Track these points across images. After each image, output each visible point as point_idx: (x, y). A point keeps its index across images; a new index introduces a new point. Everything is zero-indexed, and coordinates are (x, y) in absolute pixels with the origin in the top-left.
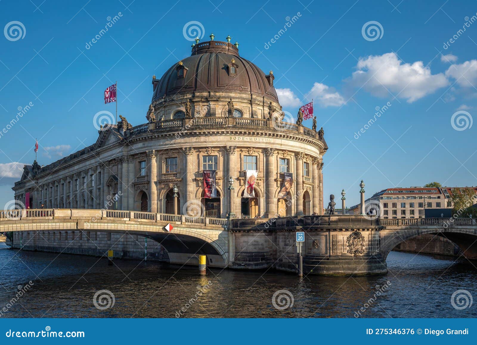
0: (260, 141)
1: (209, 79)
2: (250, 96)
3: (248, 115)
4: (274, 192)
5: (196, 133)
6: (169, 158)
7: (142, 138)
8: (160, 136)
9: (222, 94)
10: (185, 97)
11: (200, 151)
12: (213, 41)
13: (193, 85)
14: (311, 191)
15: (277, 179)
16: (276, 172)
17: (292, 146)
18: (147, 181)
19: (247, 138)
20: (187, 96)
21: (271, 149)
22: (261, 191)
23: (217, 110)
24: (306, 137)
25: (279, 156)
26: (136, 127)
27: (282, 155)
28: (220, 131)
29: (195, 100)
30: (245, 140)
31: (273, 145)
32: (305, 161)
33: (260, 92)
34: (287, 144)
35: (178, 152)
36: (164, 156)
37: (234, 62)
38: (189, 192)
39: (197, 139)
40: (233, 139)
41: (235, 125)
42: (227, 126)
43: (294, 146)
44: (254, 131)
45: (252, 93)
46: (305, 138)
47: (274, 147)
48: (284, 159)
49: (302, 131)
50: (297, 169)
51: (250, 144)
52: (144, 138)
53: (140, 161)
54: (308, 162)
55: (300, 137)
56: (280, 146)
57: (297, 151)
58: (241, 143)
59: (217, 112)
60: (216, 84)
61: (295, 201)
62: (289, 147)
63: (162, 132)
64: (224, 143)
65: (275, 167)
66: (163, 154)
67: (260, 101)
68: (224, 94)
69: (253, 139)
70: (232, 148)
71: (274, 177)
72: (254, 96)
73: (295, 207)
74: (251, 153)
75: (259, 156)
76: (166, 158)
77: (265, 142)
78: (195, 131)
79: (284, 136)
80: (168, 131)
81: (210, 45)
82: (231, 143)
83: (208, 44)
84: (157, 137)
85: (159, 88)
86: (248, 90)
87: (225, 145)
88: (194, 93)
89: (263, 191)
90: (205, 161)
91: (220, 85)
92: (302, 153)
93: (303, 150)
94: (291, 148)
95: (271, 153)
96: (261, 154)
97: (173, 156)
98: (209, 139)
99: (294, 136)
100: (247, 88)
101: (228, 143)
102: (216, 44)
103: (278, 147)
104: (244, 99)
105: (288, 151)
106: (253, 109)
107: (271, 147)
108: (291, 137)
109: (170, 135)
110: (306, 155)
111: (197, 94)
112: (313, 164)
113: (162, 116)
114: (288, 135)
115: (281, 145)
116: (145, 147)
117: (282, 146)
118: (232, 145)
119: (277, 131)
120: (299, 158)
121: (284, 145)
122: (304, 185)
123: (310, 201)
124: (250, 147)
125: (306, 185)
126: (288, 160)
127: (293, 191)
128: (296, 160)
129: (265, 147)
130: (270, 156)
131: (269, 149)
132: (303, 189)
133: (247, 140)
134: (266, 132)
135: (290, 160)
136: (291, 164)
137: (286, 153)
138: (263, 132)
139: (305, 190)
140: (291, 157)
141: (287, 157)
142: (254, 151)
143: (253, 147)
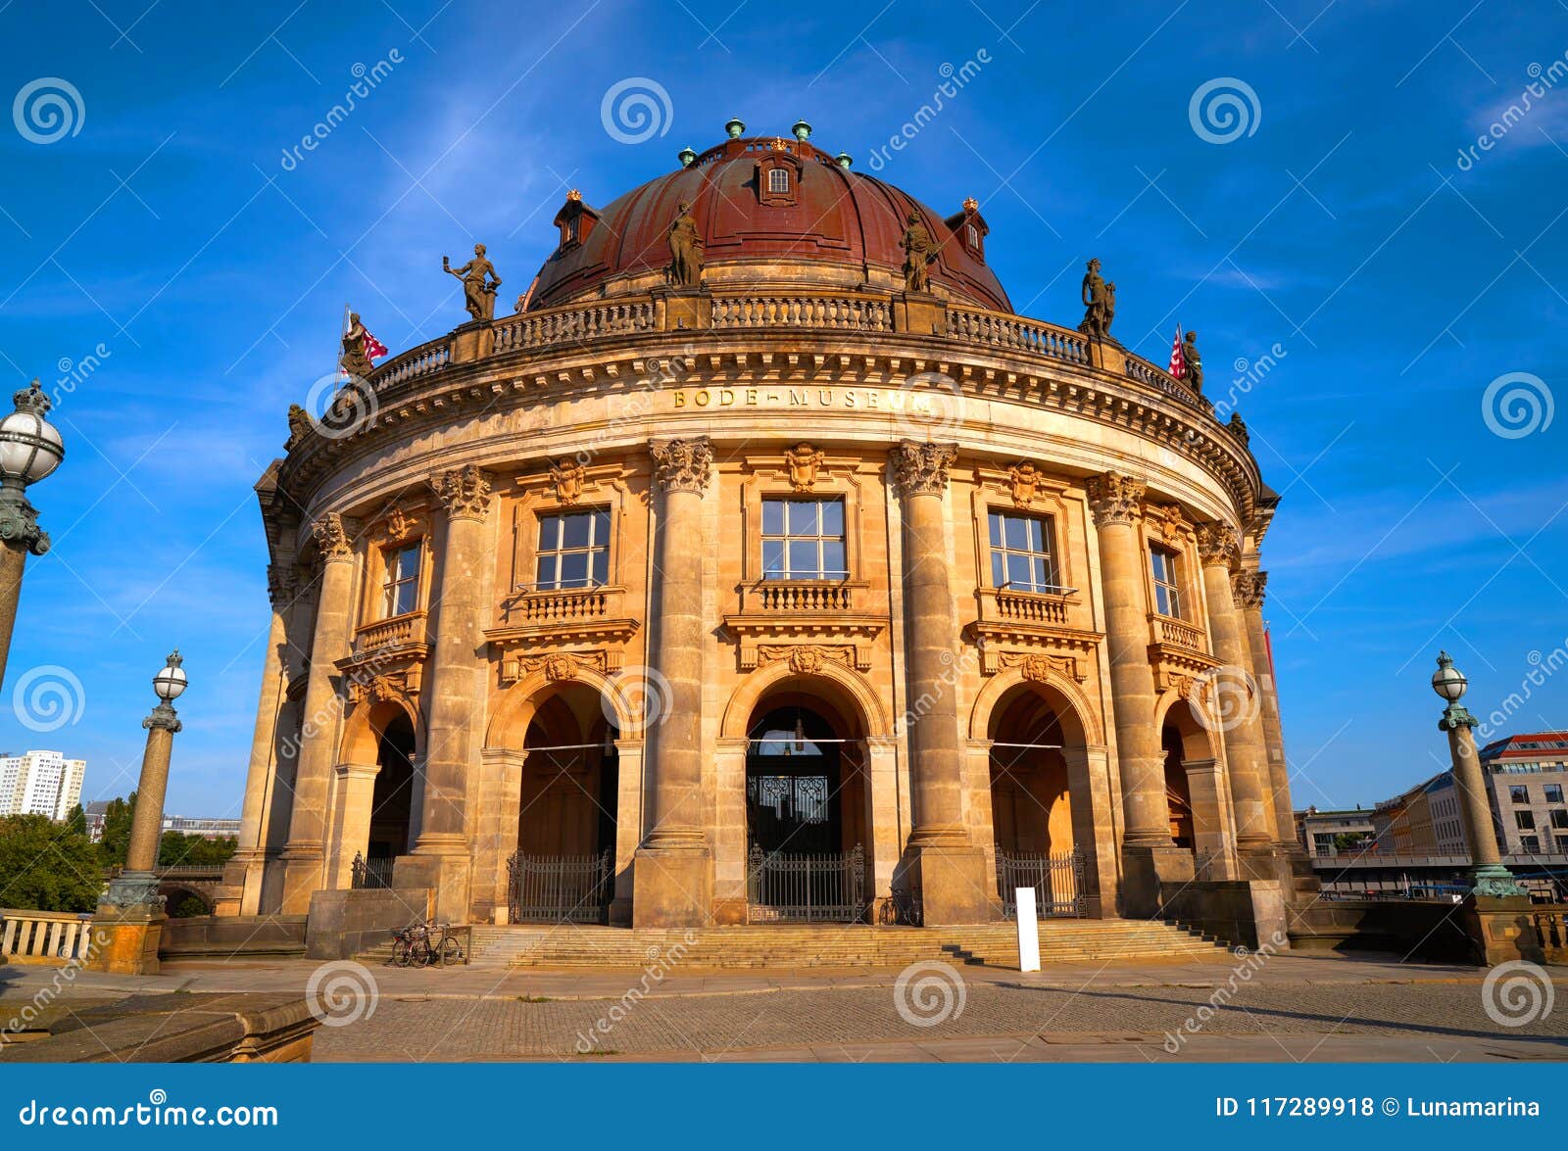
0: (857, 406)
4: (965, 707)
5: (490, 388)
11: (523, 488)
15: (978, 623)
16: (972, 585)
17: (1056, 440)
19: (774, 396)
21: (926, 448)
22: (876, 698)
24: (1142, 396)
25: (989, 495)
27: (1004, 489)
28: (611, 359)
30: (759, 406)
32: (1157, 537)
34: (1026, 426)
35: (426, 508)
36: (378, 540)
40: (690, 406)
43: (1072, 442)
44: (805, 347)
45: (868, 261)
48: (1016, 514)
49: (1114, 364)
51: (790, 423)
54: (1177, 544)
55: (1102, 389)
56: (982, 435)
57: (1096, 468)
58: (737, 418)
64: (640, 428)
65: (959, 558)
66: (370, 528)
69: (810, 396)
70: (685, 450)
71: (956, 609)
74: (805, 480)
75: (858, 495)
77: (889, 411)
79: (1001, 377)
82: (677, 425)
86: (851, 253)
87: (643, 440)
88: (603, 285)
89: (887, 701)
90: (548, 542)
91: (719, 242)
92: (1124, 482)
93: (1128, 465)
94: (1053, 447)
95: (928, 472)
96: (872, 485)
97: (409, 533)
98: (558, 418)
99: (1065, 380)
100: (845, 245)
101: (664, 426)
103: (975, 441)
105: (1038, 465)
107: (924, 440)
108: (1044, 385)
114: (1025, 370)
115: (989, 427)
117: (997, 437)
118: (682, 436)
119: (948, 345)
120: (1115, 507)
121: (1008, 430)
122: (1164, 666)
123: (1212, 764)
124: (794, 446)
125: (1173, 668)
126: (1045, 520)
127: (1094, 699)
128: (1098, 520)
129: (885, 438)
130: (924, 489)
131: (912, 450)
132: (1160, 692)
133: (772, 404)
134: (883, 352)
135: (1059, 524)
136: (1066, 541)
137: (1025, 477)
138: (866, 351)
139: (1171, 697)
140: (1062, 506)
141: (1035, 506)
142: (825, 468)
143: (816, 446)
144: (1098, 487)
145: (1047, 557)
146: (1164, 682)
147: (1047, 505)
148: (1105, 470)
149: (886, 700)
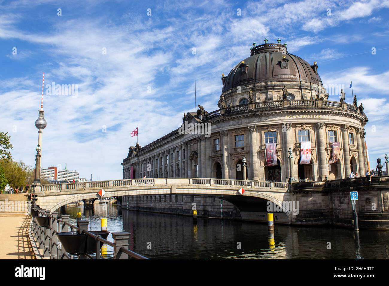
0: (311, 118)
1: (266, 72)
2: (299, 83)
3: (299, 97)
4: (325, 159)
5: (258, 114)
6: (238, 135)
7: (216, 121)
8: (230, 119)
9: (277, 83)
10: (248, 87)
11: (262, 129)
12: (267, 44)
13: (254, 78)
14: (356, 157)
15: (327, 147)
16: (326, 142)
17: (338, 120)
18: (221, 154)
19: (300, 116)
20: (249, 86)
21: (320, 123)
22: (314, 158)
23: (273, 96)
25: (328, 129)
26: (211, 113)
27: (330, 128)
28: (278, 112)
29: (255, 89)
30: (298, 118)
31: (321, 120)
32: (350, 132)
33: (307, 79)
34: (333, 119)
35: (245, 131)
36: (234, 134)
37: (285, 58)
38: (255, 162)
39: (259, 119)
41: (289, 106)
42: (283, 107)
44: (305, 110)
45: (301, 80)
46: (348, 113)
47: (323, 121)
48: (332, 131)
49: (345, 107)
50: (344, 139)
51: (302, 120)
52: (217, 121)
53: (214, 139)
54: (353, 132)
55: (344, 112)
56: (328, 121)
57: (342, 124)
59: (273, 97)
60: (272, 75)
61: (344, 166)
62: (335, 121)
63: (231, 115)
64: (281, 121)
65: (324, 138)
66: (232, 133)
67: (308, 86)
68: (278, 82)
69: (305, 116)
70: (288, 124)
71: (324, 146)
72: (303, 83)
73: (344, 170)
74: (304, 128)
75: (311, 130)
76: (235, 136)
77: (315, 118)
78: (257, 113)
79: (331, 112)
80: (236, 114)
81: (264, 47)
83: (263, 46)
84: (227, 119)
85: (227, 82)
86: (298, 78)
87: (282, 123)
88: (254, 84)
90: (266, 136)
91: (275, 76)
92: (346, 125)
93: (347, 123)
95: (321, 127)
96: (313, 128)
97: (241, 134)
98: (269, 119)
99: (339, 112)
100: (296, 76)
101: (285, 121)
102: (270, 46)
103: (327, 122)
104: (295, 85)
105: (334, 124)
106: (303, 92)
107: (320, 122)
108: (336, 113)
109: (237, 117)
110: (351, 127)
111: (257, 84)
112: (357, 134)
113: (230, 103)
114: (334, 111)
115: (329, 119)
116: (218, 128)
117: (330, 121)
118: (287, 122)
119: (324, 109)
120: (345, 129)
121: (331, 120)
122: (351, 152)
123: (357, 165)
124: (302, 123)
125: (352, 152)
126: (335, 132)
127: (341, 157)
128: (342, 131)
129: (315, 122)
130: (320, 129)
131: (319, 124)
132: (350, 156)
133: (300, 118)
134: (315, 110)
135: (337, 132)
136: (338, 134)
137: (333, 126)
138: (313, 110)
139: (351, 156)
140: (338, 129)
141: (334, 130)
142: (307, 126)
143: (306, 123)
144: (342, 127)
145: (335, 137)
146: (351, 154)
147: (335, 129)
148: (344, 124)
149: (316, 158)
